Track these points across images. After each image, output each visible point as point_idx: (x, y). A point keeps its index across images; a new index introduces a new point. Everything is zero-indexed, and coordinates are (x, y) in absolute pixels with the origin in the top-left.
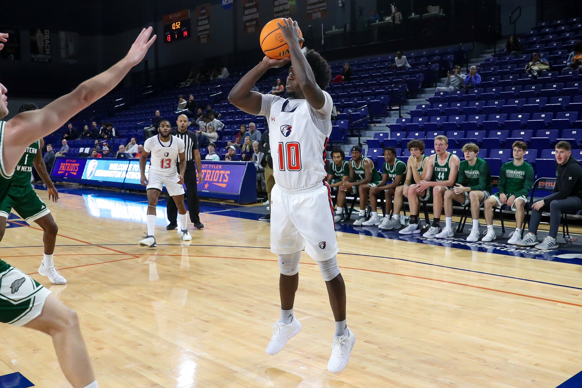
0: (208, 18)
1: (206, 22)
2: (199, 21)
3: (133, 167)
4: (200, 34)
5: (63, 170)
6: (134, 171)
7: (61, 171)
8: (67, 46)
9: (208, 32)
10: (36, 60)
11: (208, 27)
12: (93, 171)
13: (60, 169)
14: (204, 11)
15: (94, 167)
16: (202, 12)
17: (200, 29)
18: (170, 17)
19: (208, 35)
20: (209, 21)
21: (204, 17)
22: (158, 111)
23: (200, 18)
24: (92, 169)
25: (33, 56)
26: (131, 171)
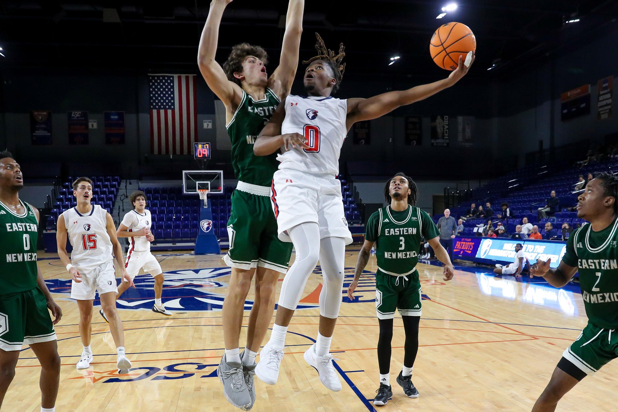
0: (611, 92)
1: (609, 96)
2: (600, 95)
3: (527, 248)
4: (600, 109)
5: (459, 248)
6: (528, 252)
7: (456, 249)
8: (464, 130)
9: (609, 107)
10: (435, 144)
11: (610, 101)
12: (487, 250)
13: (455, 248)
14: (607, 85)
15: (488, 246)
16: (604, 85)
17: (600, 104)
18: (569, 94)
19: (610, 110)
20: (611, 95)
21: (605, 91)
22: (553, 192)
23: (601, 93)
24: (487, 248)
25: (433, 141)
26: (525, 251)
